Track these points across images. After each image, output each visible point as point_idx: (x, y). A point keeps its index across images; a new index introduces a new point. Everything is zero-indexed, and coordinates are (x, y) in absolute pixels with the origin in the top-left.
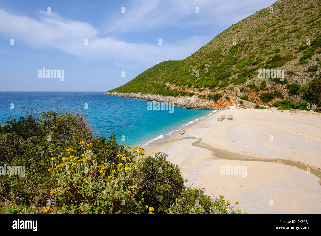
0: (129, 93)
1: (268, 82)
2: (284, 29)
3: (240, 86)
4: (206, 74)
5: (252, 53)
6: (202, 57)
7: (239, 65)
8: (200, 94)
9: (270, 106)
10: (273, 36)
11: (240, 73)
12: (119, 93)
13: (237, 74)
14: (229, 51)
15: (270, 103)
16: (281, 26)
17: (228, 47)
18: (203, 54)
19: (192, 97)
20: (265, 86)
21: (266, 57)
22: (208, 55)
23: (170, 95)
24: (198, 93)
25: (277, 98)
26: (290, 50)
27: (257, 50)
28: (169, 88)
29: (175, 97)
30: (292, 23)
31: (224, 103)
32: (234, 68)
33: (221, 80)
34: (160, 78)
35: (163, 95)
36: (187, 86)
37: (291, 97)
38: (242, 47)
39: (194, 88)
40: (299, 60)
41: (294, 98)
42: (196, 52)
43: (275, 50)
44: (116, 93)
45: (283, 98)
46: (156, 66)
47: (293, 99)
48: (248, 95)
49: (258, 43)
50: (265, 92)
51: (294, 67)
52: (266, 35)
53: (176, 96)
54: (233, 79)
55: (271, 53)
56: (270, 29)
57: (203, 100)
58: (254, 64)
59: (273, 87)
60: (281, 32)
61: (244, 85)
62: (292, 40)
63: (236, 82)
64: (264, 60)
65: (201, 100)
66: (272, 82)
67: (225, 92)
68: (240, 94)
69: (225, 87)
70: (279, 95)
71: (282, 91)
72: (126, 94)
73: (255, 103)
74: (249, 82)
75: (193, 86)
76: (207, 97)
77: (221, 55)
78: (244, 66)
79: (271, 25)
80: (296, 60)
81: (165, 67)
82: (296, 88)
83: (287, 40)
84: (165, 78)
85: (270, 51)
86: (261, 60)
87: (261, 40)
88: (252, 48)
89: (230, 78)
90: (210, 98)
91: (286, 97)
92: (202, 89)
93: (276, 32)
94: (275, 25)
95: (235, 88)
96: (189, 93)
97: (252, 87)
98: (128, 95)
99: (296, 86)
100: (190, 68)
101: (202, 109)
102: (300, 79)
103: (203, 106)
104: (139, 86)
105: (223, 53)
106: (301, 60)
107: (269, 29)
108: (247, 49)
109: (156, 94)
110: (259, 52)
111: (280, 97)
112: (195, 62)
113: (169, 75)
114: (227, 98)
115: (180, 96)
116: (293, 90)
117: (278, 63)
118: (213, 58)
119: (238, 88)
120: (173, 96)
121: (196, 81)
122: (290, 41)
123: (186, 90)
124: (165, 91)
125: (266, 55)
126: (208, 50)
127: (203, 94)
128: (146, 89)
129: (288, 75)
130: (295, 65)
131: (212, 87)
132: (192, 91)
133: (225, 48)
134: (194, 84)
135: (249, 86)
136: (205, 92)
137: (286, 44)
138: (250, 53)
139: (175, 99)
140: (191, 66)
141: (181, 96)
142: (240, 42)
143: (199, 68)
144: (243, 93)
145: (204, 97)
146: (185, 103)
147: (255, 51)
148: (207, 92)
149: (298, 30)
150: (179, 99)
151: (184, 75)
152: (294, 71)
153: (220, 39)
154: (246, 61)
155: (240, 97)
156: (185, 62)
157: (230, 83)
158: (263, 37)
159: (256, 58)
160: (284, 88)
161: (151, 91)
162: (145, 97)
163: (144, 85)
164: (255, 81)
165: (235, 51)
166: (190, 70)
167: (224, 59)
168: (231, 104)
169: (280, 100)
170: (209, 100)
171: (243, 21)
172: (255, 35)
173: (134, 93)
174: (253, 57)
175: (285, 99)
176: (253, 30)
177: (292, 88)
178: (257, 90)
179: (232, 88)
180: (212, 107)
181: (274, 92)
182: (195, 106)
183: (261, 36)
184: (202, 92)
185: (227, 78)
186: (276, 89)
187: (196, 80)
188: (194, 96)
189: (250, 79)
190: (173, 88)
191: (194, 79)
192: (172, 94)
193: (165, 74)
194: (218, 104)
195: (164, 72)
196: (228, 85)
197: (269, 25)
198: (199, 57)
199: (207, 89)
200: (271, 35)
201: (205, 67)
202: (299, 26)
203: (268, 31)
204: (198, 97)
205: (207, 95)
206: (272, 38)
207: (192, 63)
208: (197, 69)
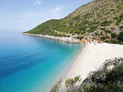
0: (35, 34)
1: (104, 32)
2: (107, 9)
6: (71, 19)
7: (89, 24)
10: (103, 12)
11: (91, 28)
12: (29, 34)
13: (89, 28)
14: (83, 17)
15: (104, 41)
17: (83, 15)
19: (69, 38)
20: (102, 34)
21: (101, 21)
24: (72, 36)
25: (107, 39)
28: (56, 33)
32: (87, 25)
33: (82, 30)
34: (50, 27)
35: (54, 36)
36: (65, 32)
37: (113, 39)
38: (89, 15)
39: (69, 33)
40: (115, 23)
42: (67, 16)
43: (105, 18)
45: (109, 39)
48: (95, 37)
49: (96, 14)
50: (102, 36)
51: (114, 26)
52: (100, 11)
56: (102, 8)
58: (96, 24)
61: (93, 33)
63: (89, 32)
65: (74, 39)
67: (85, 36)
68: (91, 37)
71: (109, 36)
73: (98, 41)
74: (95, 32)
78: (92, 24)
83: (109, 14)
85: (103, 18)
86: (99, 22)
87: (98, 13)
88: (94, 16)
89: (87, 29)
90: (78, 38)
93: (104, 10)
95: (89, 34)
96: (68, 36)
97: (97, 34)
100: (66, 24)
101: (75, 43)
102: (116, 31)
103: (75, 41)
105: (81, 18)
108: (92, 16)
109: (50, 35)
110: (98, 18)
112: (67, 21)
114: (86, 39)
117: (107, 24)
118: (76, 20)
119: (91, 34)
122: (111, 15)
123: (65, 34)
126: (73, 16)
128: (44, 33)
129: (112, 30)
131: (78, 33)
133: (81, 16)
134: (69, 31)
137: (109, 16)
139: (61, 38)
142: (88, 13)
144: (93, 36)
147: (96, 18)
148: (76, 35)
149: (114, 10)
150: (63, 38)
152: (114, 28)
153: (78, 11)
154: (92, 22)
161: (47, 34)
162: (44, 37)
164: (98, 31)
165: (87, 17)
167: (81, 20)
168: (88, 41)
171: (88, 3)
172: (95, 11)
173: (38, 34)
174: (95, 20)
176: (94, 8)
177: (113, 35)
178: (99, 35)
180: (79, 42)
182: (72, 42)
183: (98, 11)
184: (74, 35)
185: (85, 30)
186: (107, 35)
187: (69, 29)
189: (96, 30)
190: (59, 33)
192: (59, 36)
193: (53, 26)
194: (82, 41)
196: (86, 33)
197: (101, 6)
198: (69, 18)
201: (73, 24)
202: (114, 8)
208: (69, 25)
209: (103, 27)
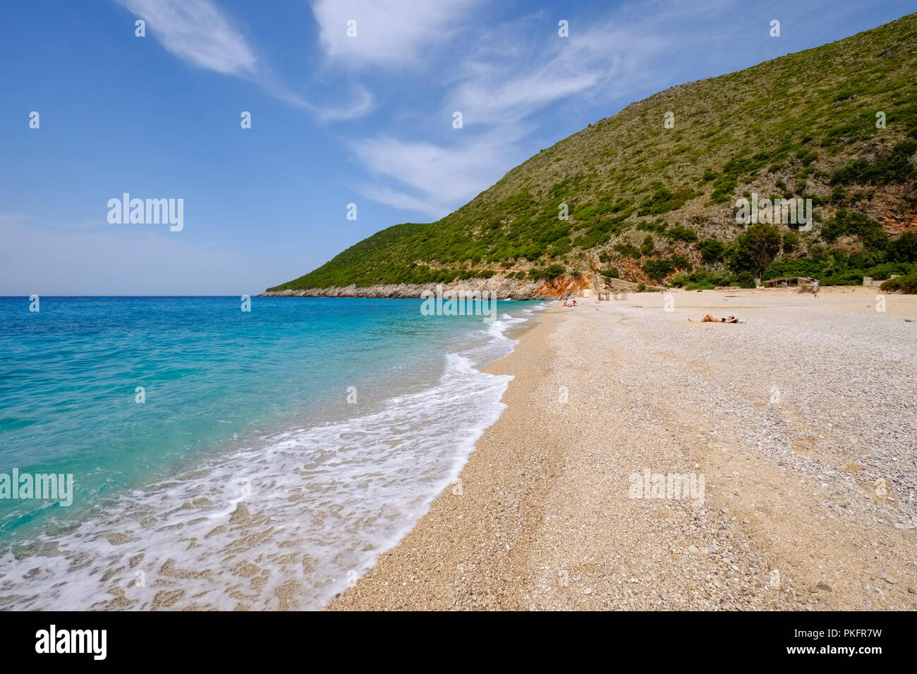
0: (323, 289)
1: (658, 238)
2: (657, 149)
3: (599, 251)
4: (509, 235)
5: (602, 193)
6: (487, 209)
8: (508, 271)
9: (666, 285)
10: (639, 161)
11: (590, 228)
12: (296, 291)
13: (582, 229)
14: (547, 193)
15: (665, 281)
16: (650, 145)
17: (544, 187)
18: (489, 204)
19: (489, 279)
20: (652, 247)
21: (636, 197)
22: (500, 205)
23: (432, 281)
24: (502, 270)
25: (679, 269)
26: (682, 182)
27: (612, 188)
28: (424, 269)
29: (446, 283)
30: (671, 139)
31: (568, 284)
33: (550, 242)
34: (394, 254)
35: (415, 282)
36: (469, 262)
37: (707, 266)
38: (575, 184)
39: (489, 262)
40: (709, 197)
41: (713, 269)
42: (470, 203)
43: (652, 184)
44: (291, 290)
45: (690, 269)
46: (379, 234)
47: (710, 271)
48: (618, 267)
49: (609, 176)
50: (654, 258)
51: (704, 210)
52: (623, 162)
53: (449, 282)
54: (579, 239)
55: (645, 190)
56: (630, 151)
57: (520, 282)
58: (616, 210)
59: (669, 249)
60: (654, 154)
61: (607, 247)
62: (683, 166)
63: (587, 244)
64: (633, 203)
65: (514, 284)
66: (666, 239)
67: (566, 263)
68: (599, 265)
69: (566, 254)
70: (682, 263)
71: (688, 255)
72: (315, 292)
73: (635, 281)
74: (614, 241)
75: (485, 259)
76: (527, 276)
77: (532, 202)
78: (595, 215)
79: (629, 143)
80: (702, 197)
81: (398, 236)
82: (716, 246)
83: (670, 166)
84: (407, 254)
85: (642, 187)
86: (628, 202)
87: (614, 169)
88: (600, 185)
89: (572, 238)
90: (535, 276)
91: (696, 267)
92: (509, 262)
93: (642, 155)
94: (636, 143)
95: (587, 254)
96: (483, 272)
97: (626, 250)
98: (323, 292)
99: (715, 244)
100: (467, 230)
101: (521, 300)
102: (719, 230)
103: (521, 293)
104: (348, 273)
105: (537, 199)
106: (714, 196)
107: (626, 150)
108: (589, 186)
109: (395, 283)
110: (618, 190)
111: (685, 266)
112: (474, 219)
113: (417, 248)
114: (576, 275)
115: (457, 281)
116: (711, 252)
117: (668, 203)
118: (515, 209)
119: (595, 254)
120: (443, 283)
121: (489, 250)
122: (679, 168)
123: (469, 269)
124: (418, 276)
125: (636, 194)
126: (497, 196)
127: (517, 271)
128: (366, 278)
129: (696, 225)
130: (706, 206)
131: (533, 257)
132: (486, 269)
133: (538, 190)
134: (485, 256)
135: (618, 248)
136: (521, 267)
137: (670, 173)
138: (598, 194)
139: (448, 287)
140: (467, 226)
141: (460, 281)
142: (569, 177)
143: (488, 228)
144: (607, 263)
145: (520, 276)
147: (609, 189)
148: (526, 266)
149: (689, 149)
150: (458, 287)
151: (454, 243)
152: (706, 215)
153: (521, 175)
154: (594, 208)
155: (600, 271)
156: (449, 222)
157: (574, 246)
158: (617, 164)
159: (614, 201)
160: (690, 250)
161: (381, 279)
162: (367, 293)
163: (358, 269)
164: (629, 238)
165: (564, 193)
166: (467, 234)
167: (541, 207)
168: (585, 286)
169: (685, 273)
170: (533, 281)
171: (564, 141)
172: (600, 163)
173: (337, 287)
174: (608, 199)
175: (694, 271)
176: (592, 154)
177: (707, 247)
178: (637, 256)
179: (580, 254)
180: (541, 294)
181: (672, 257)
183: (613, 164)
184: (513, 267)
185: (564, 238)
186: (676, 252)
188: (494, 278)
189: (617, 236)
190: (434, 267)
191: (482, 248)
192: (437, 279)
193: (405, 246)
194: (556, 288)
195: (403, 243)
196: (569, 250)
197: (623, 144)
198: (480, 209)
199: (524, 261)
200: (633, 161)
201: (502, 225)
202: (688, 144)
203: (626, 155)
204: (506, 278)
205: (527, 272)
206: (637, 165)
207: (468, 222)
208: (484, 231)
209: (650, 219)
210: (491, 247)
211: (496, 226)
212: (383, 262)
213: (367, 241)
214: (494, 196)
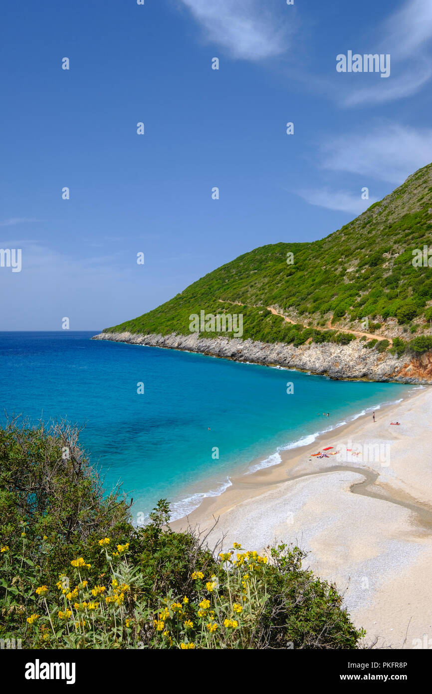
0: (163, 336)
4: (386, 279)
6: (374, 232)
8: (371, 337)
12: (135, 335)
18: (377, 224)
19: (345, 347)
22: (390, 227)
23: (282, 340)
24: (364, 334)
28: (278, 320)
29: (296, 346)
34: (252, 291)
35: (262, 340)
36: (331, 315)
39: (353, 320)
42: (357, 220)
44: (129, 333)
46: (241, 258)
53: (301, 344)
57: (380, 355)
65: (373, 357)
72: (155, 339)
75: (349, 314)
76: (390, 347)
81: (266, 260)
84: (266, 293)
90: (400, 349)
92: (375, 322)
96: (339, 336)
98: (162, 340)
100: (341, 263)
101: (378, 382)
103: (380, 372)
112: (354, 247)
113: (279, 285)
115: (310, 343)
118: (407, 235)
120: (292, 344)
121: (359, 299)
123: (330, 327)
124: (267, 330)
126: (391, 213)
127: (380, 339)
131: (406, 319)
132: (345, 330)
134: (351, 308)
136: (386, 333)
139: (298, 351)
140: (343, 257)
141: (313, 345)
143: (366, 264)
145: (381, 347)
146: (326, 364)
148: (392, 331)
150: (310, 352)
151: (321, 283)
153: (425, 182)
156: (326, 247)
162: (209, 347)
166: (340, 269)
170: (396, 356)
173: (178, 334)
180: (406, 375)
182: (356, 374)
184: (377, 332)
187: (357, 297)
188: (353, 344)
190: (290, 320)
191: (351, 296)
192: (287, 337)
193: (266, 280)
194: (425, 367)
195: (265, 277)
198: (365, 232)
199: (392, 322)
201: (384, 261)
204: (365, 347)
205: (391, 342)
207: (346, 250)
208: (361, 267)
210: (364, 294)
211: (376, 262)
212: (237, 303)
213: (226, 268)
214: (386, 212)
